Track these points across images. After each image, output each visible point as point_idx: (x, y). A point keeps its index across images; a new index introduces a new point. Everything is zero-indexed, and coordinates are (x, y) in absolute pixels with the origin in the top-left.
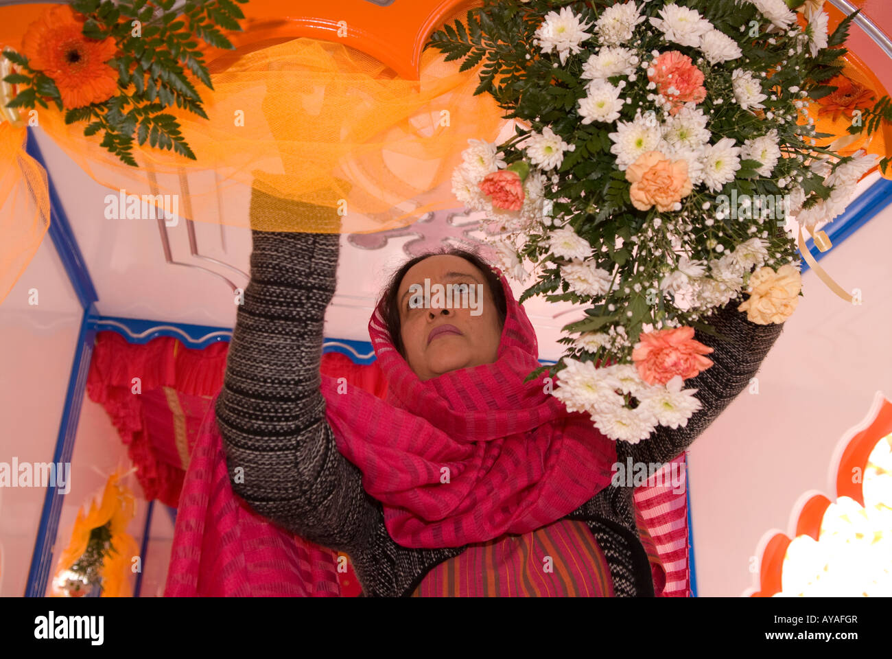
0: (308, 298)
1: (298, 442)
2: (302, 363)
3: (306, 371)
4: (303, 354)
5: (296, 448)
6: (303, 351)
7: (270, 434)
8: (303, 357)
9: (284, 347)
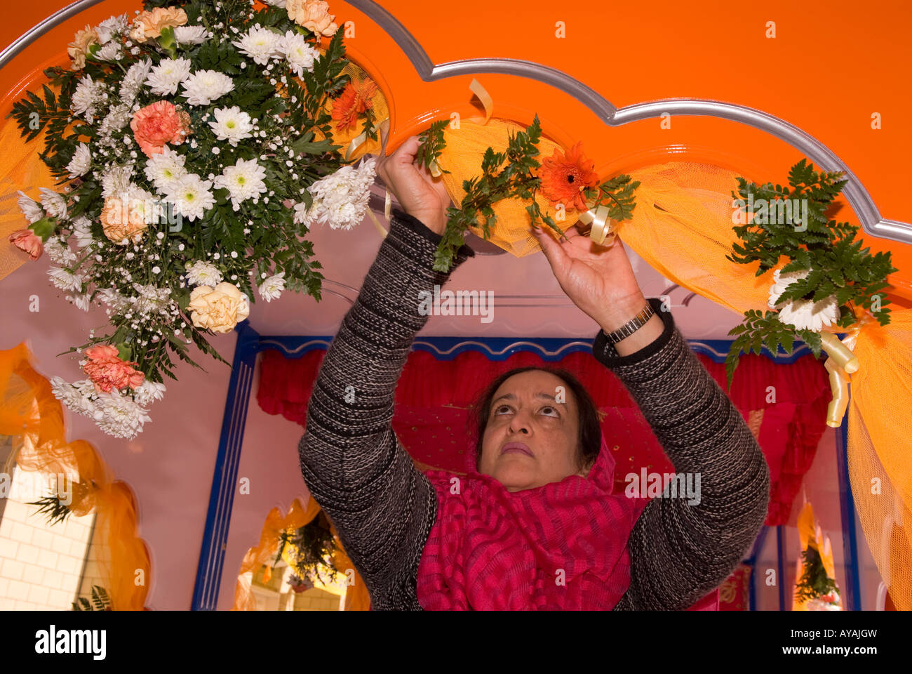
0: (388, 327)
1: (346, 444)
5: (344, 448)
7: (327, 427)
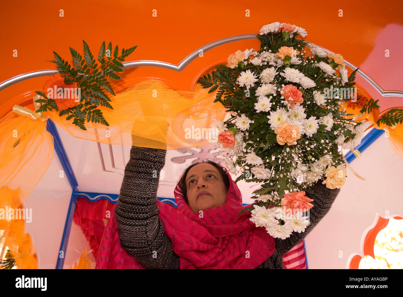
0: (154, 166)
1: (147, 223)
2: (150, 191)
3: (152, 194)
4: (151, 187)
5: (146, 225)
6: (151, 186)
7: (136, 219)
8: (151, 188)
9: (143, 184)
